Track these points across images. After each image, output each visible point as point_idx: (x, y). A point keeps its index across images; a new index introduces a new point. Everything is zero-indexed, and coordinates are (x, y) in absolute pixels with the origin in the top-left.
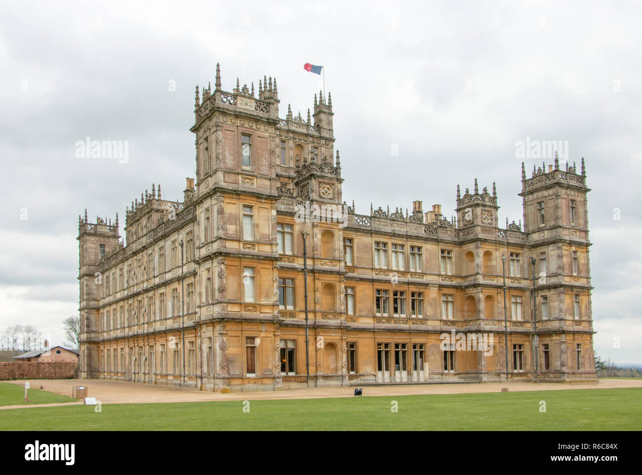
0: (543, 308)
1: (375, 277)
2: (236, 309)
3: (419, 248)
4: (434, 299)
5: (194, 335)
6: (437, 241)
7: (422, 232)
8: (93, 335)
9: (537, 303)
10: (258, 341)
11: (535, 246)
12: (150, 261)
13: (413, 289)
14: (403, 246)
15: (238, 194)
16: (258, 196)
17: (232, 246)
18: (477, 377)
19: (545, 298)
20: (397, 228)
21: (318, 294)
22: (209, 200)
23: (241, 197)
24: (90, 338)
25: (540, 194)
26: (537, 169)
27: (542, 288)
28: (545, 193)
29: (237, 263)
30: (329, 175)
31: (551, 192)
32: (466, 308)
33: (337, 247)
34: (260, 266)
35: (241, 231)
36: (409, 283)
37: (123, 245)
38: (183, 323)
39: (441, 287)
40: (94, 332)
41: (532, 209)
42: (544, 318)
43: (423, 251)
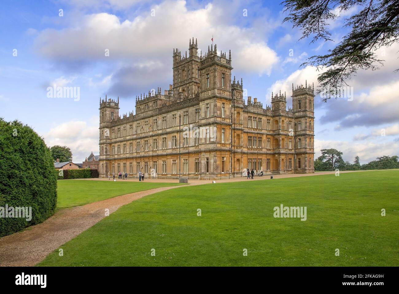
0: (299, 144)
1: (248, 131)
2: (219, 146)
3: (261, 118)
4: (265, 140)
5: (188, 156)
6: (266, 116)
7: (262, 112)
8: (108, 156)
9: (296, 141)
10: (225, 159)
11: (297, 118)
12: (154, 123)
13: (259, 136)
14: (256, 118)
15: (221, 98)
16: (226, 99)
17: (219, 120)
18: (278, 172)
19: (300, 139)
20: (255, 110)
21: (235, 139)
22: (209, 100)
23: (222, 100)
24: (107, 158)
25: (299, 97)
26: (298, 86)
27: (299, 135)
28: (302, 97)
29: (220, 127)
30: (239, 89)
31: (304, 96)
32: (274, 144)
33: (241, 119)
34: (226, 128)
35: (221, 114)
36: (258, 134)
37: (133, 114)
38: (180, 151)
39: (267, 135)
40: (108, 155)
41: (296, 103)
42: (299, 148)
43: (262, 120)
